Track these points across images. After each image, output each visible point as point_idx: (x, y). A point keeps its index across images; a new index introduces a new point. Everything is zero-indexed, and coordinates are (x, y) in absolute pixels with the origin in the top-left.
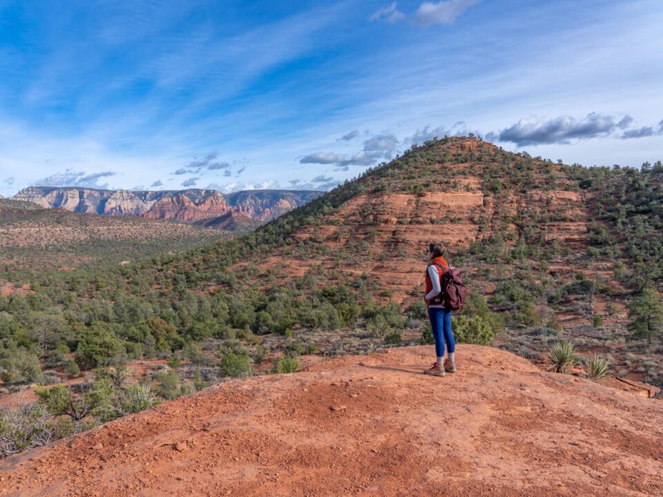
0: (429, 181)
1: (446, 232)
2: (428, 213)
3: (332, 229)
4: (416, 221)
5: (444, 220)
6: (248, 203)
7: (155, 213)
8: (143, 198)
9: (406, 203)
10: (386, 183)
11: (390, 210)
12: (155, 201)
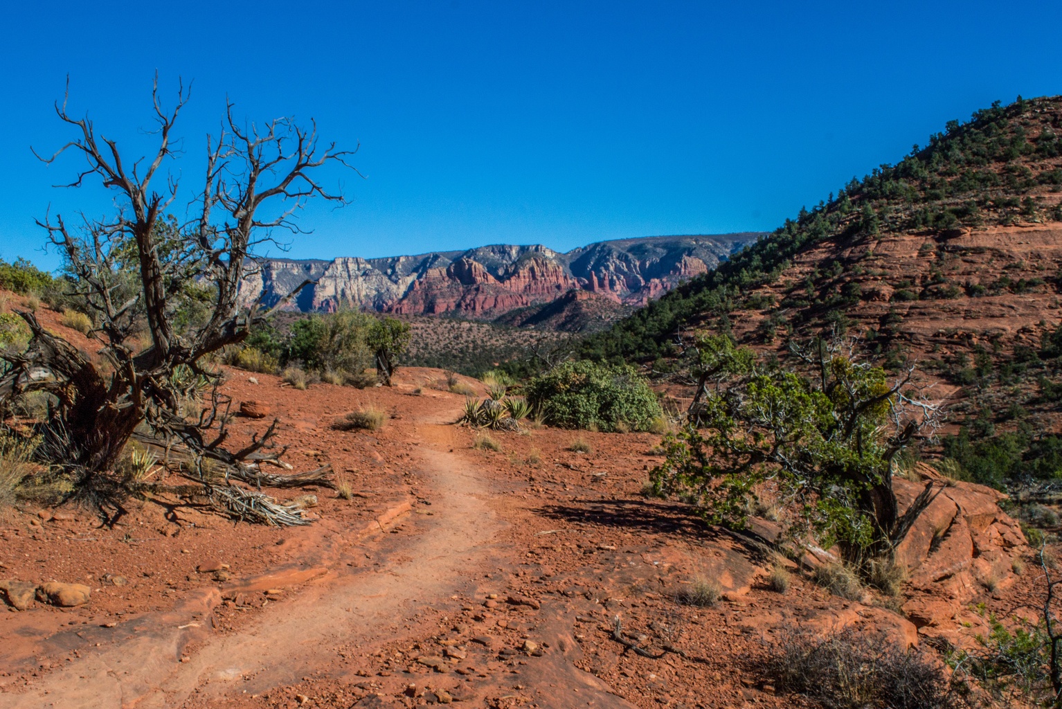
0: (969, 204)
1: (997, 313)
2: (963, 274)
3: (757, 316)
4: (932, 289)
5: (995, 287)
6: (612, 268)
7: (415, 303)
8: (389, 271)
9: (915, 255)
10: (874, 213)
11: (880, 270)
12: (415, 275)
